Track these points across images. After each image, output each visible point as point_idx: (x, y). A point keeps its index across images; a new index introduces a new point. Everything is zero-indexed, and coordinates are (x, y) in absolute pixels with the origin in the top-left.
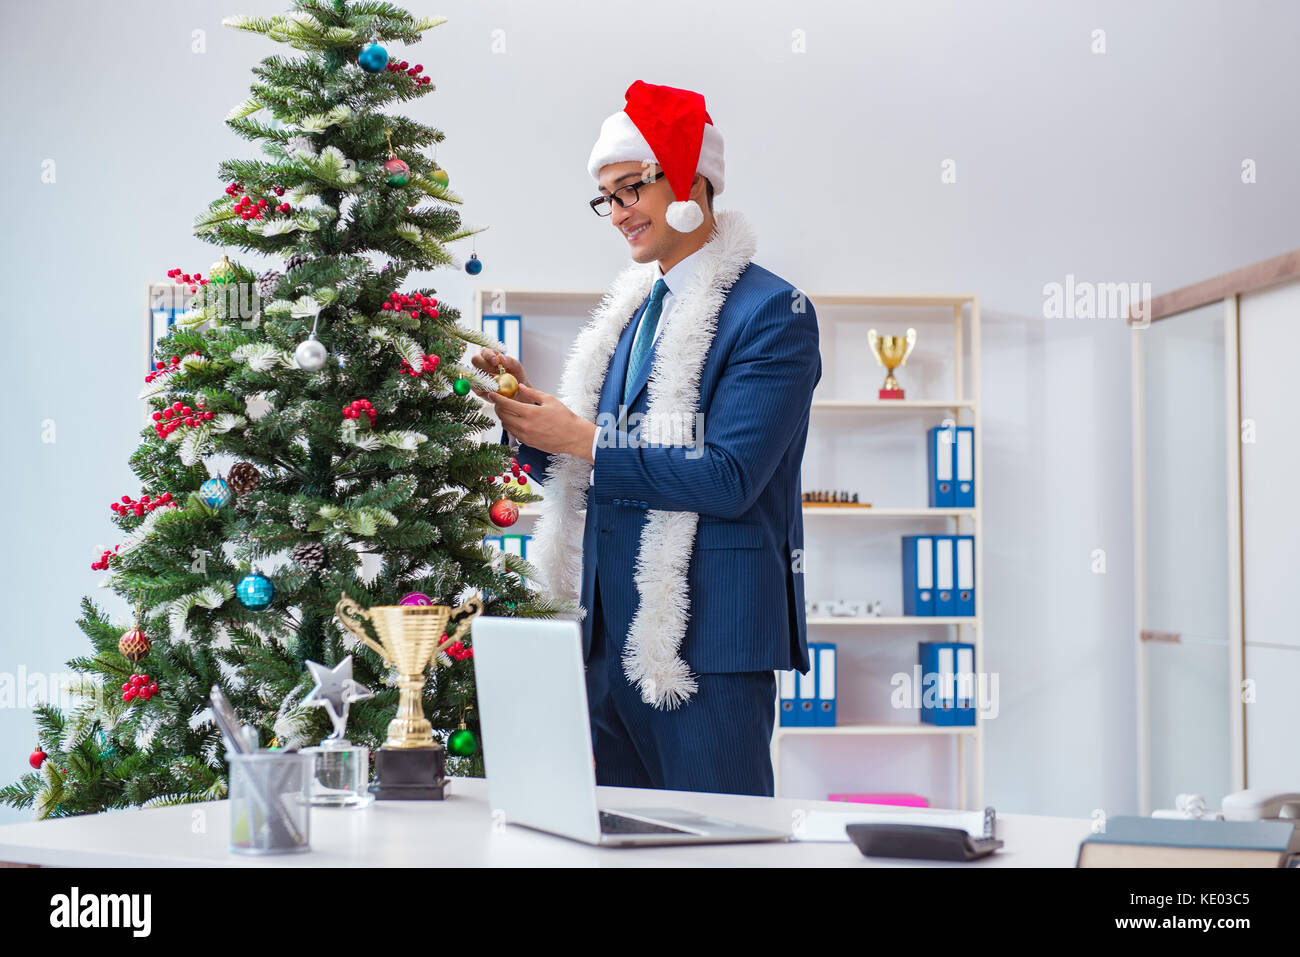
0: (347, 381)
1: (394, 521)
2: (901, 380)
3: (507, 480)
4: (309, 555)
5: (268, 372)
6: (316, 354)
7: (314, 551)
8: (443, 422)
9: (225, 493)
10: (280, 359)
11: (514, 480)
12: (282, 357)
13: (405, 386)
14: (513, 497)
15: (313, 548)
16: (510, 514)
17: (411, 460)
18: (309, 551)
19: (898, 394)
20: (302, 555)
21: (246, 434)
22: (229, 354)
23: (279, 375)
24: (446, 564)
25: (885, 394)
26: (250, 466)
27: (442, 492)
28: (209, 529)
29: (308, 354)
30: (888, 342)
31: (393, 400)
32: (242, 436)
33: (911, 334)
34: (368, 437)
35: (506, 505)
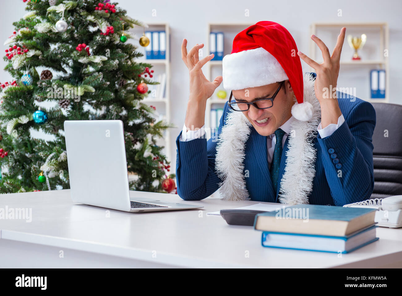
0: (77, 37)
1: (94, 90)
2: (360, 53)
3: (146, 76)
4: (63, 104)
5: (47, 33)
6: (63, 26)
7: (66, 102)
8: (117, 53)
9: (30, 80)
10: (52, 29)
11: (148, 76)
12: (52, 27)
13: (99, 38)
14: (146, 82)
15: (65, 101)
16: (144, 89)
17: (100, 66)
18: (64, 102)
19: (358, 59)
20: (61, 104)
21: (40, 57)
22: (33, 26)
23: (51, 34)
24: (116, 109)
25: (354, 59)
26: (49, 71)
27: (129, 82)
28: (28, 94)
29: (60, 26)
30: (355, 40)
31: (95, 44)
32: (39, 58)
33: (364, 37)
34: (84, 58)
35: (143, 85)
